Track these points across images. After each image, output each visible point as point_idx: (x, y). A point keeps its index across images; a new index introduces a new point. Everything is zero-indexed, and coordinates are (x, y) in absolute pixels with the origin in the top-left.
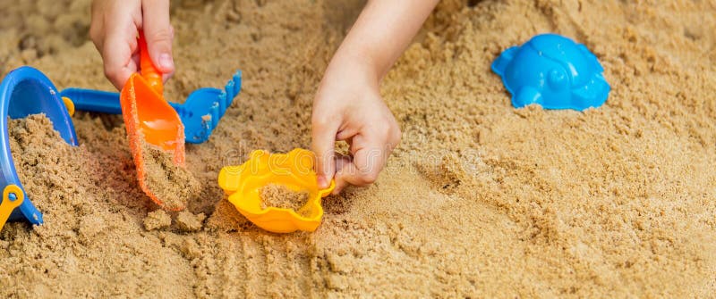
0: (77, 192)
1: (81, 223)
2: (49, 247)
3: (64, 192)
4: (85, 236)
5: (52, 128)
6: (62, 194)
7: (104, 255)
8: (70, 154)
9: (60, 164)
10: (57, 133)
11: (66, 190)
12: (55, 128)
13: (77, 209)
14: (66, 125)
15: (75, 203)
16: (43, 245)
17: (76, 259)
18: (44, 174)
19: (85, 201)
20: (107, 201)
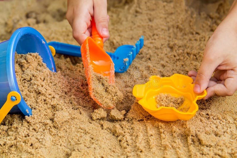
0: (54, 98)
1: (56, 115)
2: (34, 129)
3: (47, 97)
4: (57, 123)
5: (42, 61)
6: (45, 98)
7: (68, 134)
8: (51, 76)
9: (45, 81)
10: (45, 64)
11: (48, 96)
12: (43, 62)
13: (54, 107)
14: (50, 60)
15: (52, 104)
16: (31, 128)
17: (51, 137)
18: (35, 87)
19: (58, 103)
20: (71, 103)
